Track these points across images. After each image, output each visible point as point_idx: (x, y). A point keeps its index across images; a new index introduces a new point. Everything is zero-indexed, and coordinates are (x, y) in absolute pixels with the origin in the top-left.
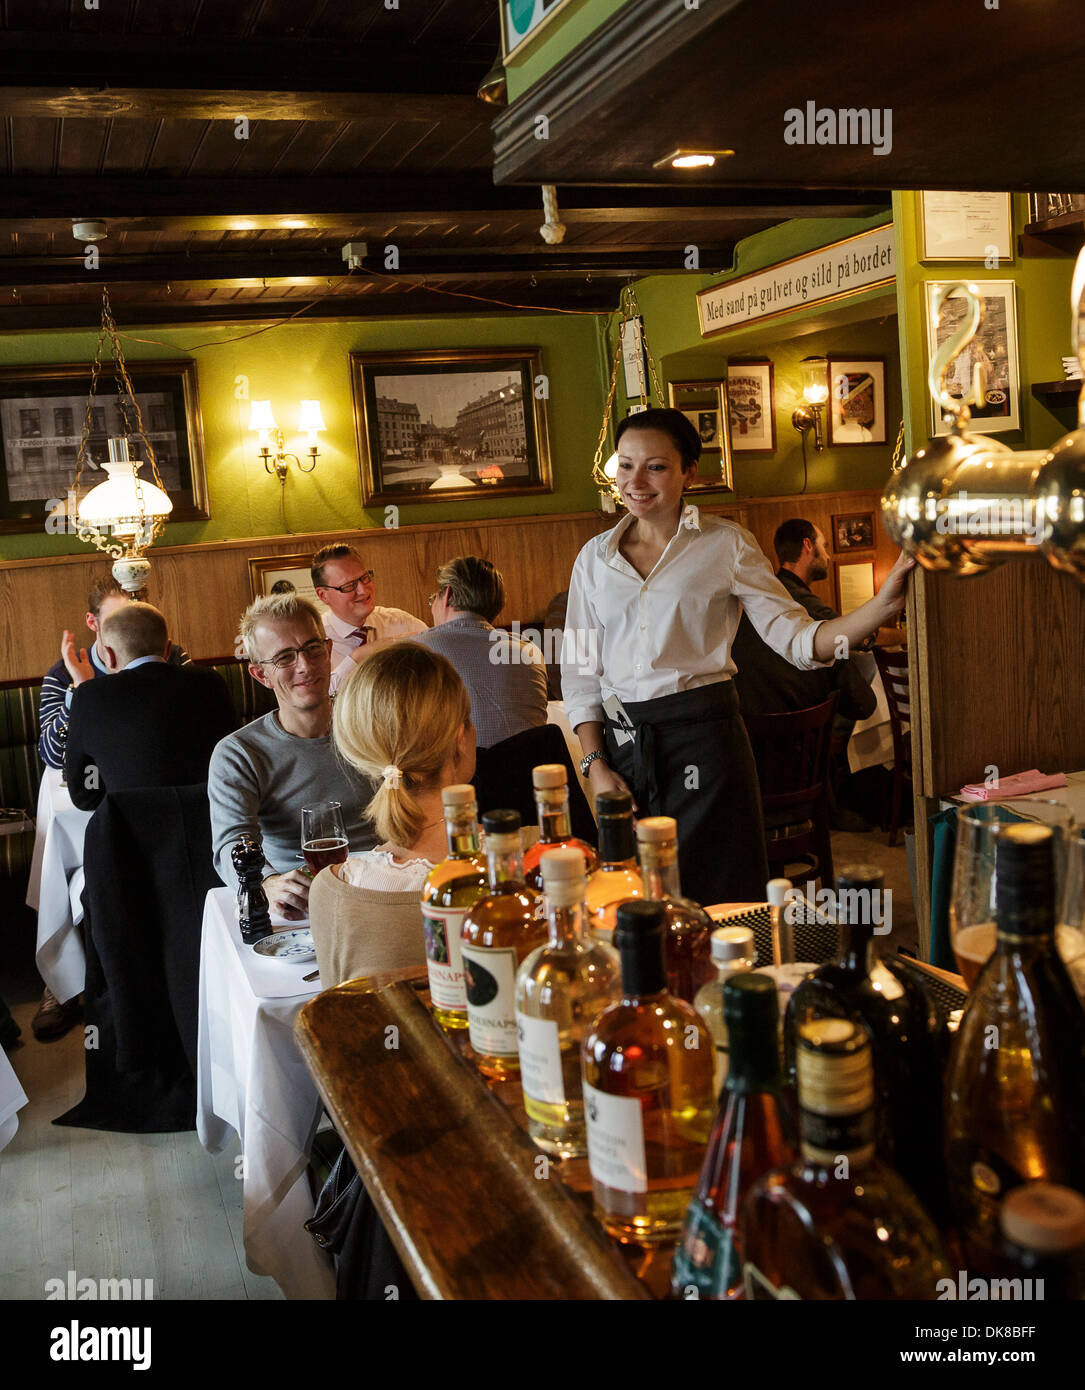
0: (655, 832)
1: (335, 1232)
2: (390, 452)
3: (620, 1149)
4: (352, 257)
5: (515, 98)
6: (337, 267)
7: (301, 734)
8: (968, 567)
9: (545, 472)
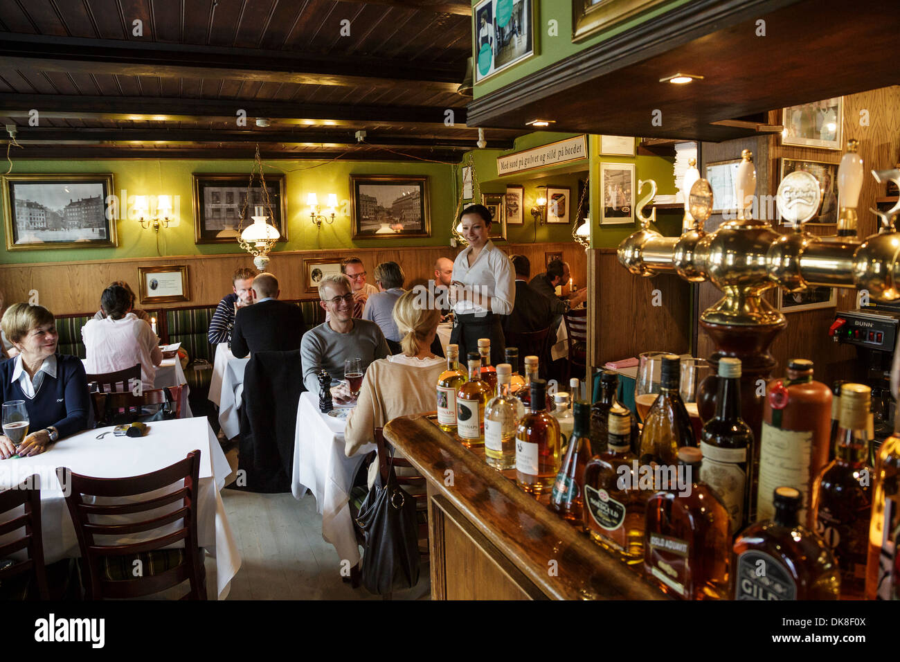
0: (532, 361)
1: (368, 522)
2: (364, 217)
3: (529, 460)
4: (359, 136)
5: (477, 98)
6: (353, 140)
7: (339, 332)
8: (647, 274)
9: (428, 228)
